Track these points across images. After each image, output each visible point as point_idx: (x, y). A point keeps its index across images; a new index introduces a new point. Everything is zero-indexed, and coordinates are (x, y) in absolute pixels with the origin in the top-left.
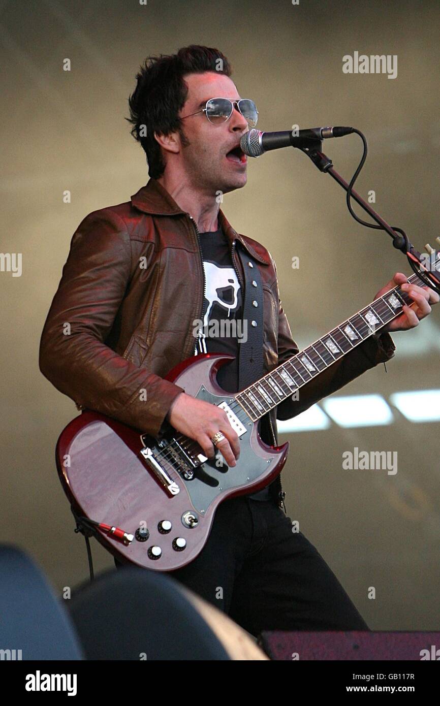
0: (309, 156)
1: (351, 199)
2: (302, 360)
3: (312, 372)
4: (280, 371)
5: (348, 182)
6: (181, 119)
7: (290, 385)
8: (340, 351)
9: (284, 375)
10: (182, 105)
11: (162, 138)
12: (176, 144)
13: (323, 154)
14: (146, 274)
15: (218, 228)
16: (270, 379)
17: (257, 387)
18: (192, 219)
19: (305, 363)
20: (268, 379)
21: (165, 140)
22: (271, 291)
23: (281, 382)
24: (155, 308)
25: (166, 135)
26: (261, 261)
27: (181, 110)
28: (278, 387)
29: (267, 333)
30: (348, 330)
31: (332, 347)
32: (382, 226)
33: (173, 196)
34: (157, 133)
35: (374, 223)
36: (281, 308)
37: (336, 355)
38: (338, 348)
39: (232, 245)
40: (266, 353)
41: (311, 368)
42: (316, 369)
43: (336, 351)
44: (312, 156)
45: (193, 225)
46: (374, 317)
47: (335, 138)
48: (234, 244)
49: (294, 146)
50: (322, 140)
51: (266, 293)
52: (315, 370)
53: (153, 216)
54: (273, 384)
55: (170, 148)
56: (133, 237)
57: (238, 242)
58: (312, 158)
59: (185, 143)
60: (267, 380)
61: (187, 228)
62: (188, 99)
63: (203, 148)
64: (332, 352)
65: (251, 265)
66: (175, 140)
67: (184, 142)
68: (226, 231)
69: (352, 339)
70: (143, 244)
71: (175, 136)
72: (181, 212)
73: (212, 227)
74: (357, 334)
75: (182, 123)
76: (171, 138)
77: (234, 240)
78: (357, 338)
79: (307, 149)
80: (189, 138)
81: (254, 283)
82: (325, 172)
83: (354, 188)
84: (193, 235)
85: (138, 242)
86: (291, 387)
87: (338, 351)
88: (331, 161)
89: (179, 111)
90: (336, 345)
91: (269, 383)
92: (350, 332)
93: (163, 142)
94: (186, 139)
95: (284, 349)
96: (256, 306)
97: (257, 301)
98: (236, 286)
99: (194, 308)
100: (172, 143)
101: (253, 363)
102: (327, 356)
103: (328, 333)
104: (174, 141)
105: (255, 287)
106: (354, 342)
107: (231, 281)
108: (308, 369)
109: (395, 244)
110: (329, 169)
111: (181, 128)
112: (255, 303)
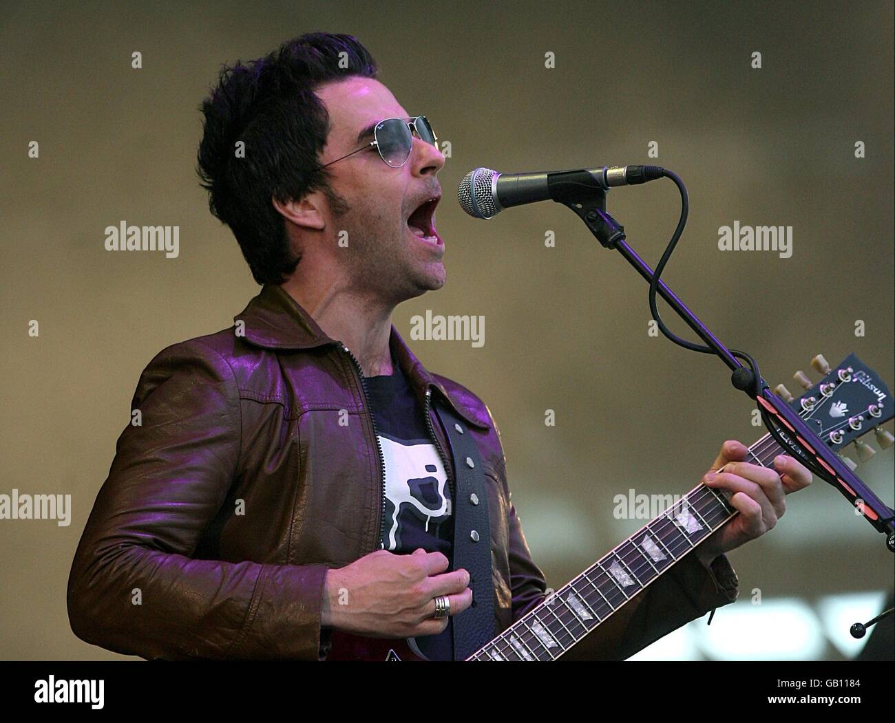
0: (583, 219)
1: (659, 298)
2: (568, 600)
3: (587, 622)
4: (530, 622)
5: (652, 267)
6: (324, 167)
7: (549, 647)
8: (636, 581)
9: (538, 630)
10: (323, 142)
11: (290, 207)
12: (318, 212)
13: (607, 216)
14: (275, 459)
15: (394, 369)
16: (512, 637)
17: (490, 651)
18: (349, 352)
19: (573, 605)
20: (509, 636)
21: (294, 209)
22: (496, 477)
23: (533, 642)
24: (296, 520)
25: (296, 200)
26: (475, 423)
27: (322, 151)
28: (528, 651)
29: (494, 552)
30: (648, 545)
31: (622, 577)
32: (713, 349)
33: (313, 316)
34: (278, 199)
35: (699, 342)
36: (511, 506)
37: (629, 589)
38: (632, 576)
39: (425, 397)
40: (497, 590)
41: (585, 615)
42: (593, 615)
43: (628, 582)
44: (588, 219)
45: (351, 364)
46: (694, 520)
47: (629, 185)
48: (428, 393)
49: (556, 200)
50: (607, 189)
51: (488, 481)
52: (592, 618)
53: (278, 353)
54: (518, 645)
55: (308, 222)
56: (245, 394)
57: (435, 391)
58: (590, 222)
59: (340, 209)
60: (508, 638)
61: (341, 369)
62: (330, 129)
63: (374, 213)
64: (620, 585)
65: (458, 428)
66: (316, 206)
67: (336, 208)
68: (410, 371)
69: (656, 560)
70: (263, 406)
71: (315, 199)
72: (328, 342)
73: (384, 369)
74: (664, 552)
75: (328, 175)
76: (306, 203)
77: (428, 387)
78: (664, 557)
79: (579, 206)
80: (347, 198)
81: (470, 461)
82: (611, 249)
83: (663, 279)
84: (353, 381)
85: (253, 404)
86: (550, 649)
87: (632, 583)
88: (621, 229)
89: (318, 153)
90: (629, 573)
91: (512, 644)
92: (652, 547)
93: (294, 213)
94: (341, 202)
95: (522, 579)
96: (476, 503)
97: (476, 494)
98: (441, 477)
99: (366, 517)
100: (309, 212)
101: (477, 609)
102: (612, 593)
103: (613, 551)
104: (314, 209)
105: (471, 468)
106: (660, 565)
107: (431, 468)
108: (579, 617)
109: (737, 383)
110: (618, 243)
111: (328, 183)
112: (474, 498)
